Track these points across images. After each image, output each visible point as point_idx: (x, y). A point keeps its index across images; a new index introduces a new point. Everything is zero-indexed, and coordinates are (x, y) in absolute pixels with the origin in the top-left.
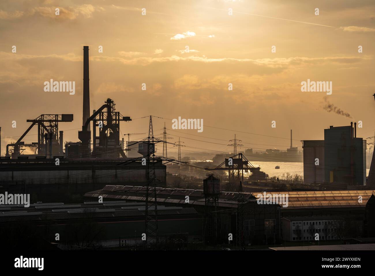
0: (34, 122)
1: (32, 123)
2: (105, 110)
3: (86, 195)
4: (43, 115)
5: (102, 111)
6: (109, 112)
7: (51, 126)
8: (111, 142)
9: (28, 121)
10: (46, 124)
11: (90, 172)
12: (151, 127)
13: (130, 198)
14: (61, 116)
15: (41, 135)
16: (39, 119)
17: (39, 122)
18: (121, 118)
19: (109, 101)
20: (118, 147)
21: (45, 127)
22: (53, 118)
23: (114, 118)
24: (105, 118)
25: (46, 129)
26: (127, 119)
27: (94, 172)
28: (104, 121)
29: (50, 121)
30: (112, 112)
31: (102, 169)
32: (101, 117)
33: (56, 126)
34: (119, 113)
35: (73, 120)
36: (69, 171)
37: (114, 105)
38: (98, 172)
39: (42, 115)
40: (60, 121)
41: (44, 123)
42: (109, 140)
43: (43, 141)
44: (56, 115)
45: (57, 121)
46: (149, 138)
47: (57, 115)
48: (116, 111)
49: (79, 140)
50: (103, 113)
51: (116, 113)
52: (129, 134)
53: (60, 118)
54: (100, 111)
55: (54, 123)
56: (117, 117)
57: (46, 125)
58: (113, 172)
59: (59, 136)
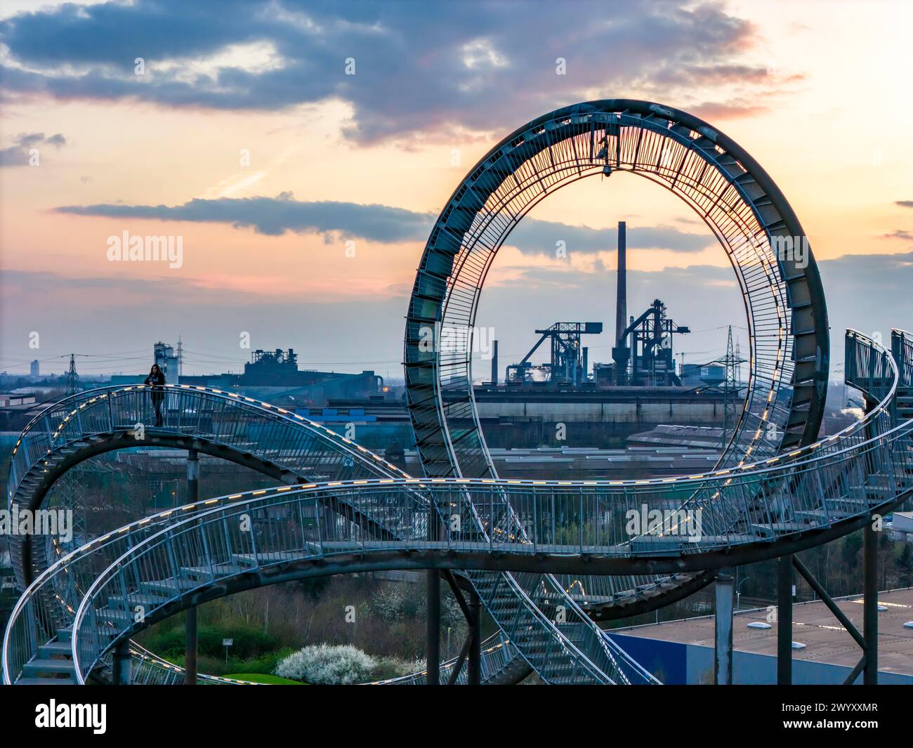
0: (546, 333)
1: (542, 335)
2: (651, 316)
3: (630, 438)
4: (559, 323)
5: (647, 318)
6: (657, 320)
7: (569, 339)
8: (660, 364)
9: (537, 332)
10: (563, 336)
11: (633, 407)
12: (730, 341)
13: (693, 443)
14: (584, 325)
15: (555, 353)
16: (552, 329)
17: (553, 334)
18: (674, 329)
19: (658, 303)
20: (669, 371)
21: (561, 341)
22: (572, 328)
23: (664, 328)
24: (650, 328)
25: (563, 345)
26: (683, 330)
27: (638, 406)
28: (650, 334)
29: (569, 332)
30: (662, 320)
31: (650, 401)
32: (646, 326)
33: (578, 339)
34: (671, 321)
35: (601, 331)
36: (604, 405)
37: (665, 309)
38: (645, 406)
39: (556, 324)
40: (583, 332)
41: (560, 334)
42: (657, 362)
43: (559, 362)
44: (577, 324)
45: (579, 332)
46: (727, 356)
47: (579, 324)
48: (666, 318)
49: (613, 361)
50: (648, 320)
51: (667, 321)
52: (683, 354)
53: (583, 329)
54: (643, 319)
55: (575, 334)
56: (669, 327)
57: (563, 338)
58: (666, 407)
59: (581, 355)
